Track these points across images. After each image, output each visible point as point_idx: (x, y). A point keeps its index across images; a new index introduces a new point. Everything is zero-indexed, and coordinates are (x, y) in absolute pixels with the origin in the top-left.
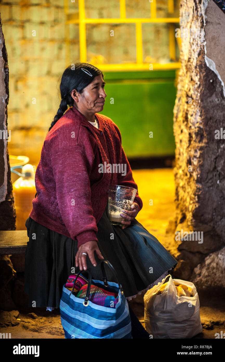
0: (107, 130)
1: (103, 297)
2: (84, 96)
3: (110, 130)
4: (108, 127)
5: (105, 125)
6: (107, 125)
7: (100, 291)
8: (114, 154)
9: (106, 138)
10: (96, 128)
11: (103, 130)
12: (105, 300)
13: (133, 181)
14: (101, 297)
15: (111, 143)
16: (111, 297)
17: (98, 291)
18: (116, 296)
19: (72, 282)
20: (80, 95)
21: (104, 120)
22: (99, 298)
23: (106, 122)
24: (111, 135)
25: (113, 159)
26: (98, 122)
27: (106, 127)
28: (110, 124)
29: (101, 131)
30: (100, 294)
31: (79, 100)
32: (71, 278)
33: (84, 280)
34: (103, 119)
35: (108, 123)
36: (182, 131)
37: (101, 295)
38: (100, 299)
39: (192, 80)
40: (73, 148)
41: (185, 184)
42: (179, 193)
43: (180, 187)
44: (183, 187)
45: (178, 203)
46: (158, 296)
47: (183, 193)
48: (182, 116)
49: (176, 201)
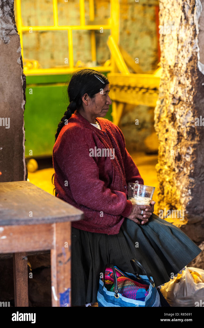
0: (109, 130)
1: (134, 289)
2: (95, 101)
3: (111, 130)
4: (109, 127)
5: (106, 126)
6: (107, 126)
7: (132, 284)
8: (119, 151)
9: (110, 138)
10: (99, 130)
11: (105, 131)
12: (136, 292)
13: (140, 176)
14: (133, 290)
15: (114, 142)
16: (142, 290)
17: (131, 284)
18: (147, 289)
19: (107, 275)
20: (91, 100)
21: (105, 122)
22: (131, 290)
23: (106, 123)
24: (113, 134)
25: (120, 156)
26: (99, 124)
27: (107, 128)
28: (110, 124)
29: (104, 132)
30: (132, 286)
31: (89, 104)
32: (107, 270)
33: (119, 272)
34: (103, 121)
35: (109, 124)
36: (167, 131)
37: (133, 288)
38: (132, 292)
39: (180, 83)
40: (83, 148)
41: (173, 179)
42: (165, 188)
43: (167, 182)
44: (170, 182)
45: (163, 196)
46: (178, 284)
47: (171, 187)
48: (167, 116)
49: (160, 195)
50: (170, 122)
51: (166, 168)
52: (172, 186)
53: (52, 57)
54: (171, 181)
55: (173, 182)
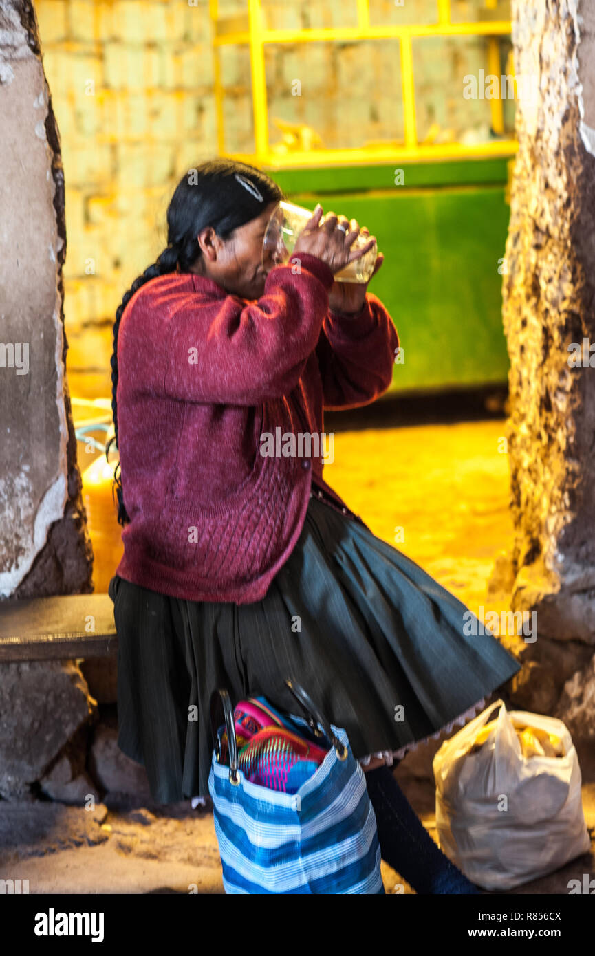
2: (234, 250)
12: (289, 772)
16: (307, 766)
20: (226, 245)
31: (219, 256)
36: (524, 323)
39: (547, 186)
41: (536, 461)
42: (522, 487)
43: (524, 470)
44: (529, 471)
45: (518, 512)
46: (472, 759)
47: (532, 485)
48: (525, 282)
49: (515, 508)
50: (528, 298)
51: (523, 430)
52: (535, 482)
53: (374, 117)
54: (532, 469)
55: (536, 471)
